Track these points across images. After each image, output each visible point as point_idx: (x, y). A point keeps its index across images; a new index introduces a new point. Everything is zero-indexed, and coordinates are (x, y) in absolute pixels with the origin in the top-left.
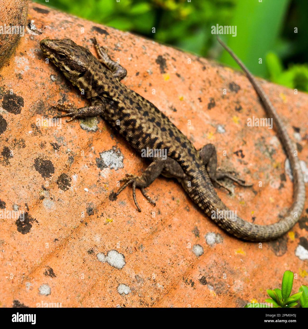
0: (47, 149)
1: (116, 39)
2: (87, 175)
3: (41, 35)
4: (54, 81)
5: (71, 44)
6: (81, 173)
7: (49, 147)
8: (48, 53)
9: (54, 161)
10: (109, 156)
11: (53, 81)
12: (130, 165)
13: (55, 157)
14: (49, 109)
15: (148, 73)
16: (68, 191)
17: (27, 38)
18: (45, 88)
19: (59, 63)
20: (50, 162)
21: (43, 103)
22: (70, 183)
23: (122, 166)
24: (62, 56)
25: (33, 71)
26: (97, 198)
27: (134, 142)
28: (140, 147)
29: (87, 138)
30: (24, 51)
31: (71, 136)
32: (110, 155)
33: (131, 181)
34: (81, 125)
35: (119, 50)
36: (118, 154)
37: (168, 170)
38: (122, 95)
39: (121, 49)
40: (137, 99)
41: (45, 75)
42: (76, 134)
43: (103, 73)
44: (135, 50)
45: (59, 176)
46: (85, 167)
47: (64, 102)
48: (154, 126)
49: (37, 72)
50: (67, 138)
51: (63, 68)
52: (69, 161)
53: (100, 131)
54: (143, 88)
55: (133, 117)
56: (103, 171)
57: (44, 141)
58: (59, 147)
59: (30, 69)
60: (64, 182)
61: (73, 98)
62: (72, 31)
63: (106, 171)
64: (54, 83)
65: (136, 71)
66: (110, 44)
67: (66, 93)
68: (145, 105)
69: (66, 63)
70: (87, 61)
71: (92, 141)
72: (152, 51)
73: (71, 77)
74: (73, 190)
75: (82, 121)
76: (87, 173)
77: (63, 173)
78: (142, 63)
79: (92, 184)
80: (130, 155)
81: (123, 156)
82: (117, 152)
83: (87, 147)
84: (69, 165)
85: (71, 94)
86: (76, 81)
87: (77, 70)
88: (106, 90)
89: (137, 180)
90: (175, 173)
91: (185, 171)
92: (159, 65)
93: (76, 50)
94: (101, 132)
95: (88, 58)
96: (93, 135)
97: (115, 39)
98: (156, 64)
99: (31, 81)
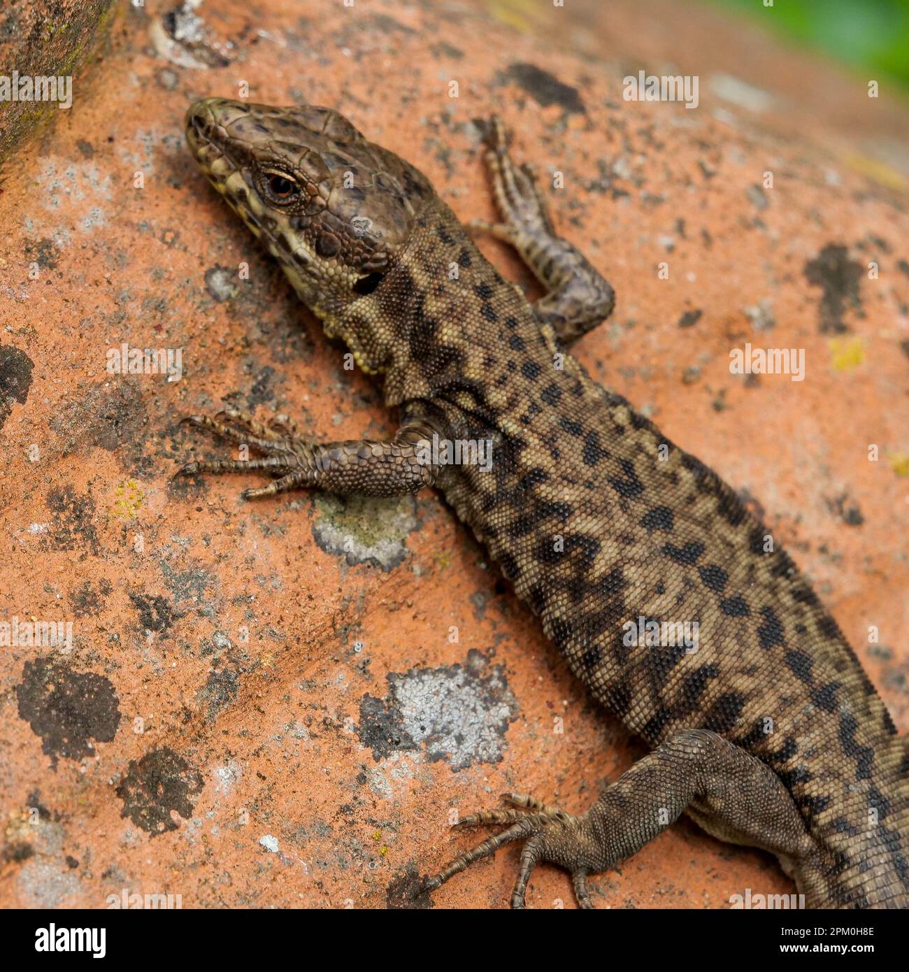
0: (107, 619)
1: (618, 137)
2: (293, 772)
3: (224, 72)
4: (223, 297)
5: (333, 134)
6: (263, 760)
7: (118, 609)
8: (218, 165)
9: (126, 683)
10: (437, 693)
11: (216, 298)
12: (538, 754)
13: (140, 662)
14: (170, 431)
15: (749, 319)
16: (173, 837)
17: (139, 79)
18: (166, 327)
19: (266, 220)
20: (103, 688)
21: (140, 395)
22: (192, 799)
23: (493, 750)
24: (279, 186)
25: (124, 237)
26: (314, 892)
27: (574, 648)
28: (599, 674)
29: (337, 594)
30: (103, 135)
31: (250, 574)
32: (443, 691)
33: (517, 829)
34: (319, 527)
35: (618, 194)
36: (491, 691)
37: (718, 804)
38: (549, 409)
39: (631, 188)
40: (630, 442)
41: (182, 264)
42: (281, 567)
43: (475, 288)
44: (704, 203)
45: (136, 756)
46: (293, 733)
47: (259, 408)
48: (687, 581)
49: (140, 242)
50: (230, 581)
51: (283, 242)
52: (206, 693)
53: (417, 569)
54: (707, 389)
55: (583, 525)
56: (384, 763)
57: (102, 581)
58: (175, 617)
59: (109, 225)
60: (161, 790)
61: (310, 392)
62: (391, 73)
63: (404, 763)
64: (221, 308)
65: (688, 303)
66: (579, 157)
67: (278, 366)
68: (665, 474)
69: (296, 221)
70: (400, 223)
71: (364, 610)
72: (794, 217)
73: (317, 289)
74: (198, 835)
75: (332, 509)
76: (295, 761)
77: (160, 746)
78: (727, 269)
79: (308, 820)
80: (551, 705)
81: (513, 707)
82: (483, 683)
83: (329, 638)
84: (206, 714)
85: (304, 371)
86: (341, 314)
87: (346, 259)
88: (474, 371)
89: (553, 828)
90: (755, 827)
91: (809, 824)
92: (817, 292)
93: (357, 163)
94: (422, 575)
95: (410, 207)
96: (373, 584)
97: (610, 138)
98: (802, 283)
99: (96, 283)
